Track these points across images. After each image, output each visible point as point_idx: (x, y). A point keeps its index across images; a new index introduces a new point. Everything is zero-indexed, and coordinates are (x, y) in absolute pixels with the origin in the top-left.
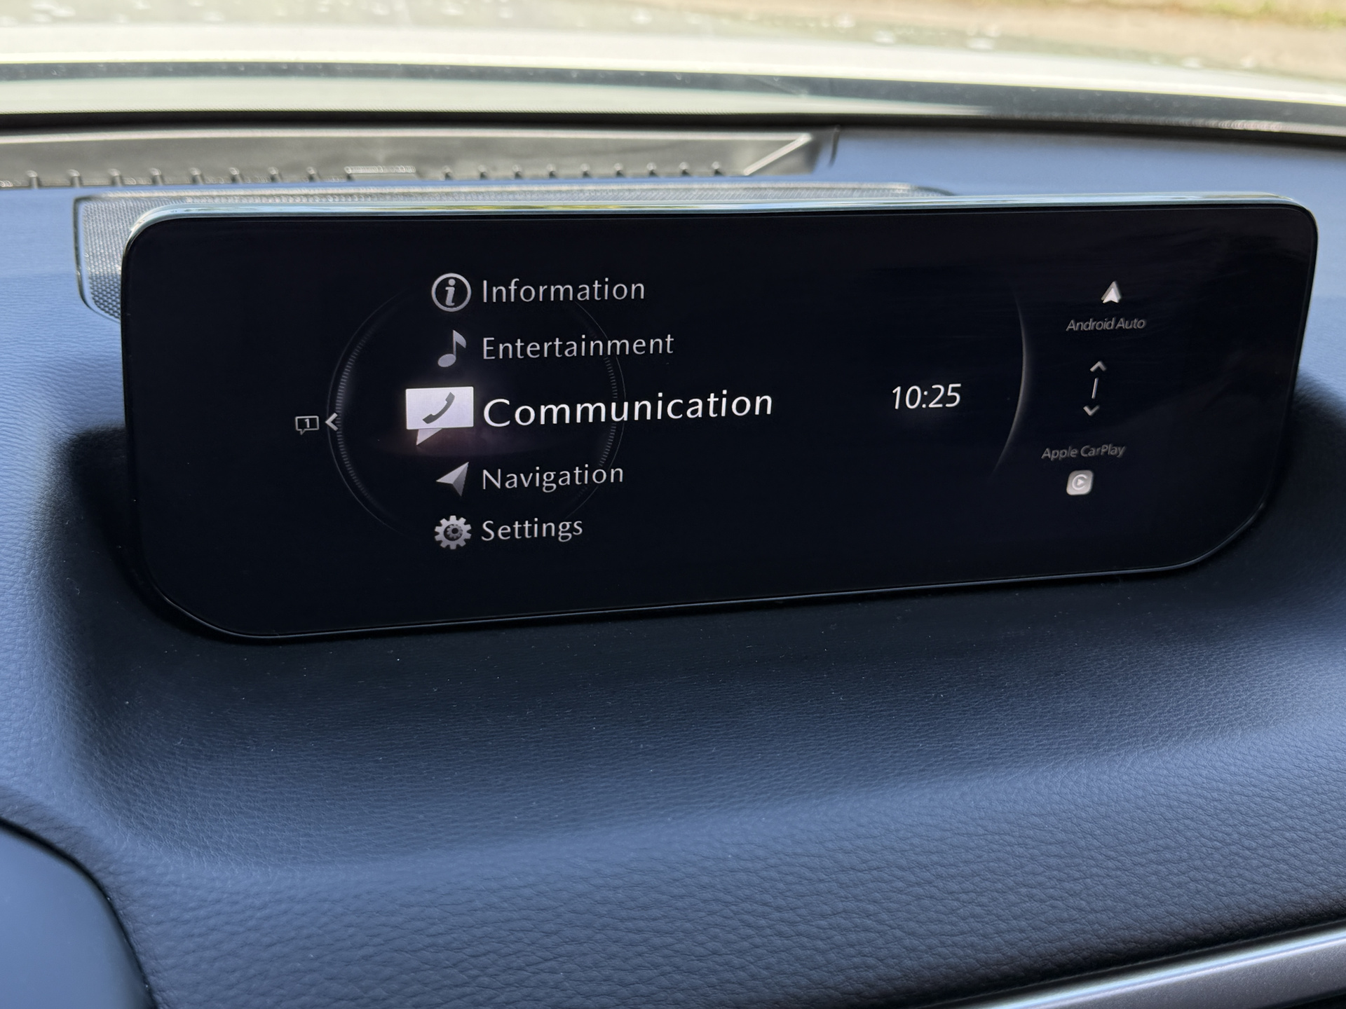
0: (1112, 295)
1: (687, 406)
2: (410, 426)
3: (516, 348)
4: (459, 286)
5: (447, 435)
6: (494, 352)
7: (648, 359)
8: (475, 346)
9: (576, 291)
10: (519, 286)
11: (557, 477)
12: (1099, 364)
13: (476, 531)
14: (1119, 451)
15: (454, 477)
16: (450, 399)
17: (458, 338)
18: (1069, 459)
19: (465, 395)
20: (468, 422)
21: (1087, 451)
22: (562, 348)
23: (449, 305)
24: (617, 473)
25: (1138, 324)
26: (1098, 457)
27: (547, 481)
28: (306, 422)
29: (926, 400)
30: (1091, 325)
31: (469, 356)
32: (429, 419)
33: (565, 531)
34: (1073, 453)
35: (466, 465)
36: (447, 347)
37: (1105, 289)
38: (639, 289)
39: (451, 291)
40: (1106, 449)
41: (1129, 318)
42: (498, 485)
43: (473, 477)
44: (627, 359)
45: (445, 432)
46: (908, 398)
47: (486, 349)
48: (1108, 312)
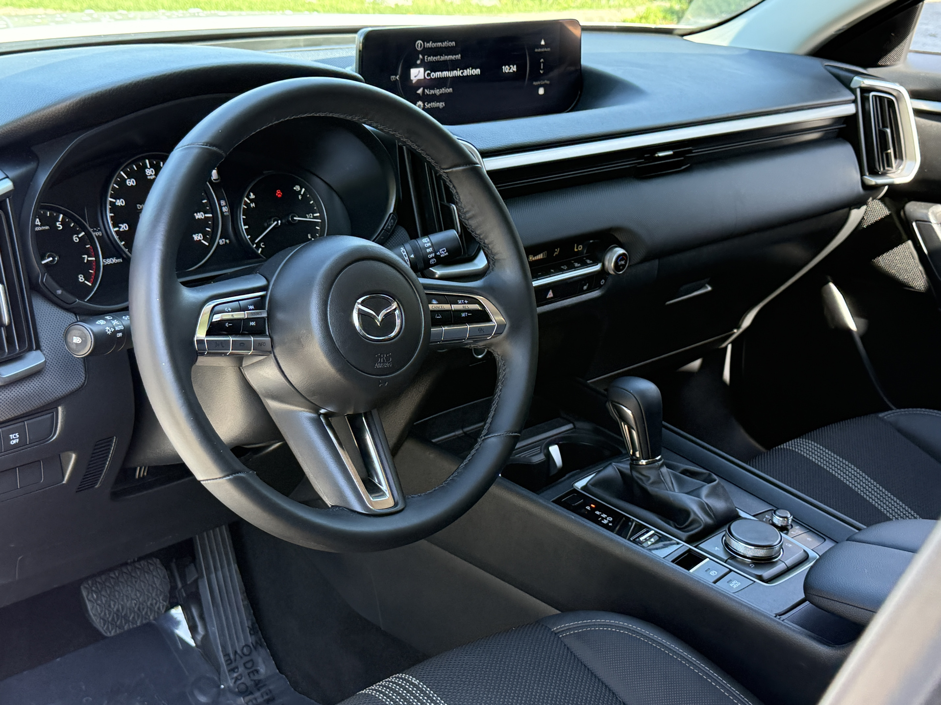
0: (543, 43)
1: (463, 72)
2: (411, 79)
3: (431, 59)
4: (421, 44)
5: (419, 81)
6: (427, 60)
7: (456, 60)
8: (424, 57)
9: (442, 44)
10: (432, 43)
11: (439, 91)
12: (542, 60)
13: (425, 105)
14: (548, 82)
15: (420, 91)
17: (421, 56)
18: (539, 85)
19: (422, 70)
20: (423, 78)
21: (542, 83)
22: (440, 58)
23: (419, 49)
24: (450, 90)
25: (549, 49)
26: (544, 84)
27: (437, 92)
28: (393, 77)
29: (509, 70)
30: (540, 50)
31: (423, 60)
32: (415, 77)
33: (441, 105)
34: (539, 83)
35: (422, 88)
36: (418, 58)
37: (541, 41)
38: (453, 43)
39: (419, 45)
40: (545, 82)
41: (547, 48)
42: (428, 93)
43: (424, 91)
44: (452, 61)
46: (506, 69)
47: (426, 59)
48: (542, 46)
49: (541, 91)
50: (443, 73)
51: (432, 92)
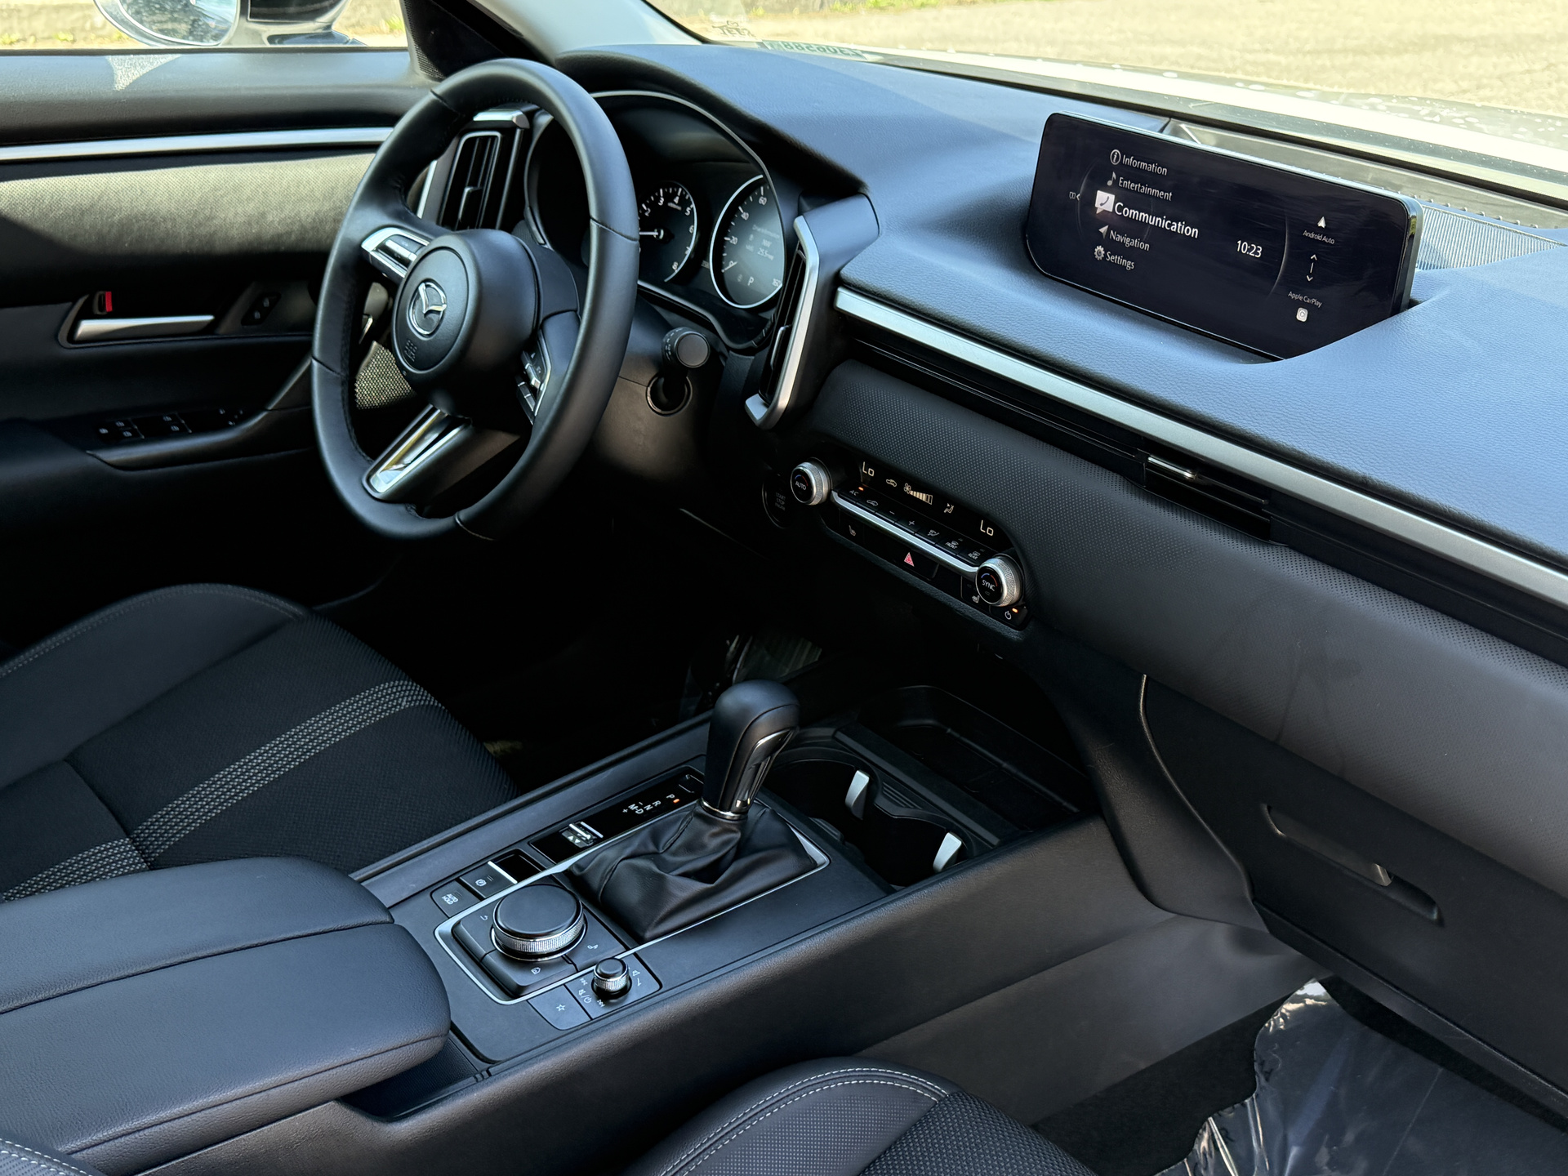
0: (1322, 224)
1: (1172, 225)
2: (1096, 205)
3: (1128, 184)
4: (1118, 155)
5: (1105, 213)
6: (1122, 184)
7: (1165, 200)
8: (1118, 180)
9: (1148, 167)
10: (1133, 159)
11: (1131, 241)
12: (1314, 256)
13: (1105, 255)
14: (1319, 304)
15: (1103, 230)
16: (1108, 198)
17: (1114, 175)
18: (1298, 300)
19: (1112, 197)
21: (1306, 299)
22: (1141, 188)
23: (1114, 162)
24: (1147, 246)
25: (1332, 241)
26: (1310, 304)
27: (1127, 242)
28: (1072, 195)
29: (1249, 250)
30: (1312, 235)
31: (1116, 182)
32: (1102, 205)
33: (1129, 265)
34: (1301, 298)
35: (1107, 227)
36: (1111, 178)
37: (1319, 219)
38: (1165, 171)
39: (1116, 156)
40: (1314, 300)
41: (1328, 237)
42: (1115, 238)
43: (1109, 232)
44: (1157, 199)
45: (1104, 211)
46: (1243, 247)
47: (1120, 182)
48: (1320, 230)
49: (1302, 315)
50: (1141, 214)
51: (1119, 238)
